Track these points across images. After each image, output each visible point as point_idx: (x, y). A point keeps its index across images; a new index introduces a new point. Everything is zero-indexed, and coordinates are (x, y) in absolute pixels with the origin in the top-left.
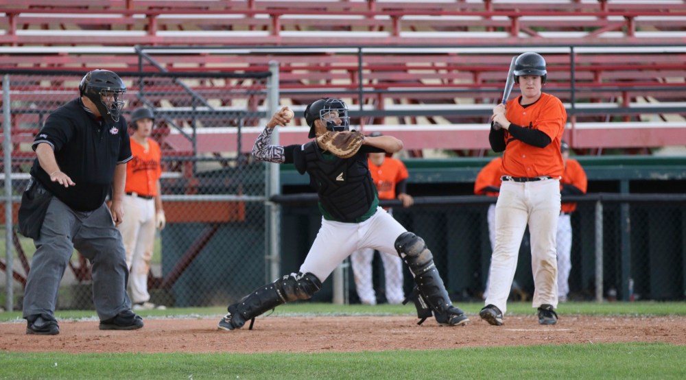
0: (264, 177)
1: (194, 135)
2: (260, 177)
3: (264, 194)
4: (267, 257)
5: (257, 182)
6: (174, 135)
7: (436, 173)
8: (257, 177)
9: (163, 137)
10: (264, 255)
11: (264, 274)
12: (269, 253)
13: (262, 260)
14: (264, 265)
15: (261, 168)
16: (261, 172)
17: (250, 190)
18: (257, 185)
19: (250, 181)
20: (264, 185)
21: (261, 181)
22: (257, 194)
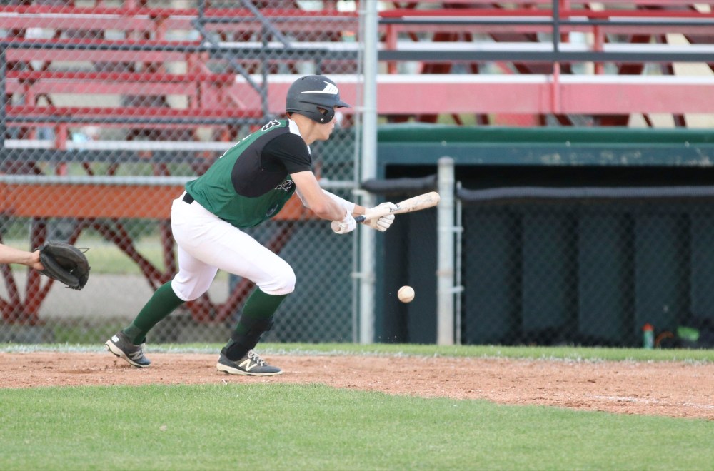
0: (352, 151)
1: (264, 84)
2: (347, 151)
3: (352, 178)
4: (355, 275)
5: (342, 158)
6: (241, 85)
7: (633, 150)
8: (342, 151)
9: (224, 87)
10: (350, 271)
11: (350, 301)
12: (359, 270)
13: (347, 280)
14: (350, 288)
15: (348, 138)
16: (348, 144)
17: (331, 171)
18: (342, 165)
19: (331, 157)
20: (352, 164)
21: (347, 157)
22: (341, 178)
